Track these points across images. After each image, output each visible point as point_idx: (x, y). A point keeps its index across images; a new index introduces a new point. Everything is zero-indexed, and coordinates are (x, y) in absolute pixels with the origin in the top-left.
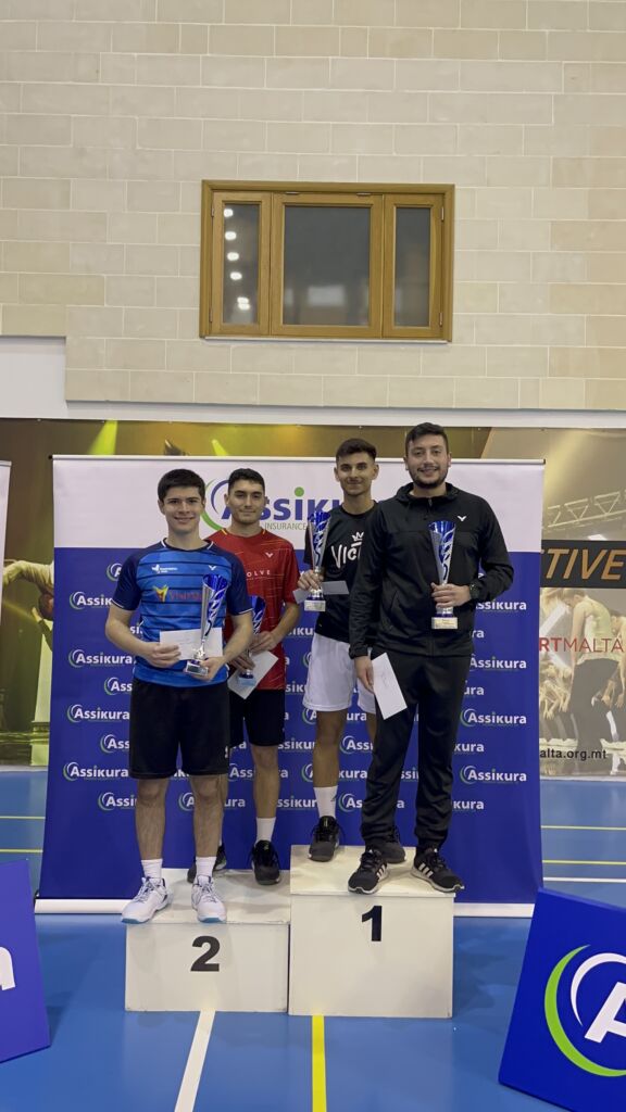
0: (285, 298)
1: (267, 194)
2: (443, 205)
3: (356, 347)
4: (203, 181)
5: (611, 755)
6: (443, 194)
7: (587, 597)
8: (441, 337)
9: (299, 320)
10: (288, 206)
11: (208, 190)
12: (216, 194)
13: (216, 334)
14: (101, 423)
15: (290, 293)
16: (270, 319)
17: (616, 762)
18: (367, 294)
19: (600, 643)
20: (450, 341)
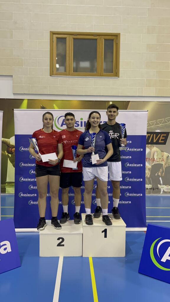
0: (73, 65)
1: (68, 35)
2: (117, 39)
3: (93, 79)
4: (50, 31)
5: (161, 189)
6: (117, 36)
7: (155, 147)
8: (116, 76)
9: (77, 71)
10: (74, 39)
11: (52, 34)
12: (54, 35)
13: (54, 75)
14: (23, 100)
15: (75, 64)
16: (69, 71)
17: (162, 191)
18: (96, 64)
19: (158, 159)
20: (119, 77)
